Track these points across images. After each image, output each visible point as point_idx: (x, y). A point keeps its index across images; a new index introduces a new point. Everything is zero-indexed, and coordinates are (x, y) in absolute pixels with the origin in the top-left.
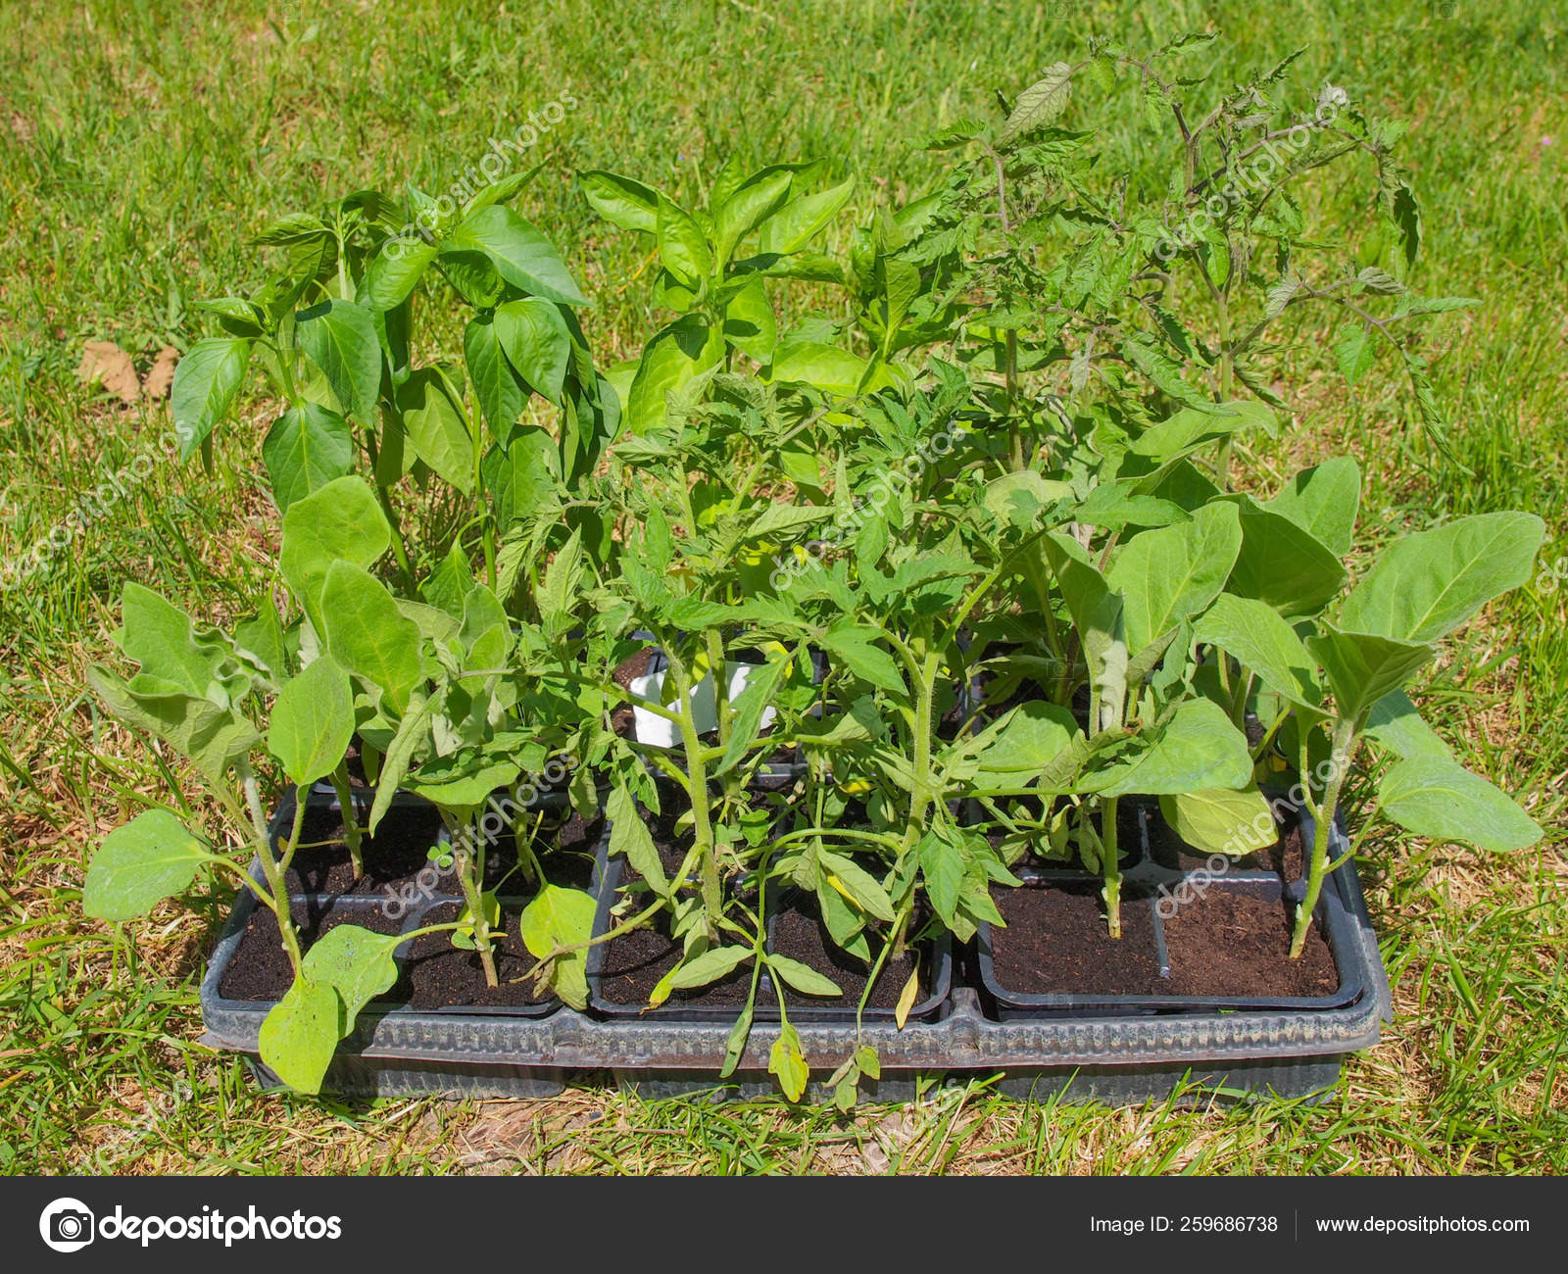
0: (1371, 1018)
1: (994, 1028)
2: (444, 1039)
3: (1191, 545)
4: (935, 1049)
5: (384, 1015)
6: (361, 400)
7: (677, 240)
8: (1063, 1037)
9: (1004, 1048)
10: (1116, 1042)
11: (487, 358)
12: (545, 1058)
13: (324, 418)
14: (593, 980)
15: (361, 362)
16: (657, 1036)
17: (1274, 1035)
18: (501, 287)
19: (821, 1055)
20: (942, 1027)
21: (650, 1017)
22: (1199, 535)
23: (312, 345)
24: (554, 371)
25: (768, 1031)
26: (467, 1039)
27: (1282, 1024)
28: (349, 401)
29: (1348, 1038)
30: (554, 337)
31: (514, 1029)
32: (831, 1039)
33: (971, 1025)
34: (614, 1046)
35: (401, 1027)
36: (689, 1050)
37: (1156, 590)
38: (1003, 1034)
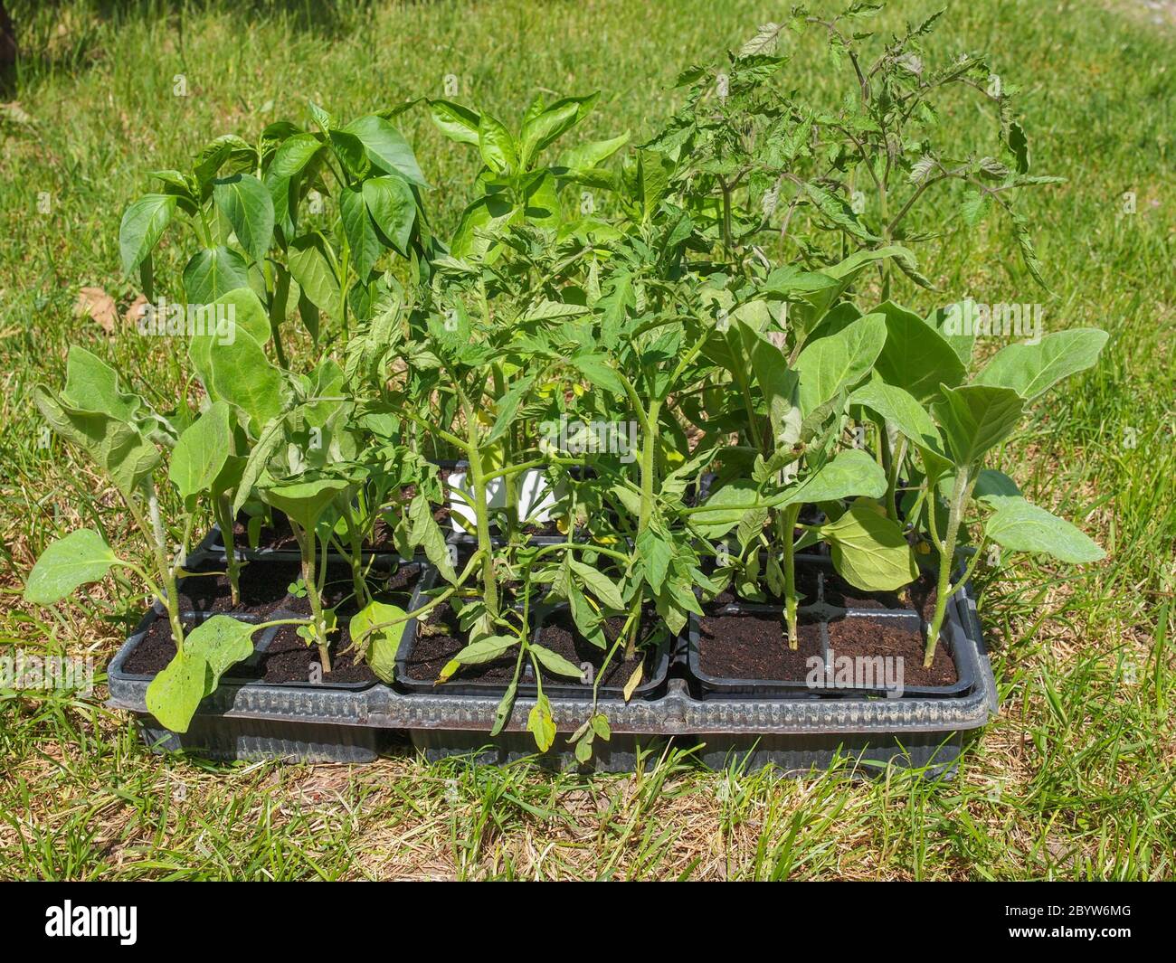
0: (981, 706)
1: (697, 705)
2: (286, 705)
3: (851, 344)
4: (653, 721)
5: (242, 686)
6: (257, 247)
7: (493, 144)
8: (749, 713)
9: (704, 721)
10: (789, 718)
11: (355, 215)
12: (361, 720)
13: (230, 257)
14: (401, 665)
15: (259, 220)
16: (445, 705)
17: (907, 716)
18: (368, 167)
19: (567, 723)
20: (659, 703)
21: (440, 690)
22: (857, 337)
23: (223, 201)
24: (403, 229)
25: (528, 703)
26: (304, 705)
27: (914, 707)
28: (248, 246)
29: (963, 720)
30: (405, 204)
31: (339, 699)
32: (575, 710)
33: (680, 703)
34: (413, 713)
35: (255, 695)
36: (469, 717)
37: (825, 378)
38: (705, 709)
